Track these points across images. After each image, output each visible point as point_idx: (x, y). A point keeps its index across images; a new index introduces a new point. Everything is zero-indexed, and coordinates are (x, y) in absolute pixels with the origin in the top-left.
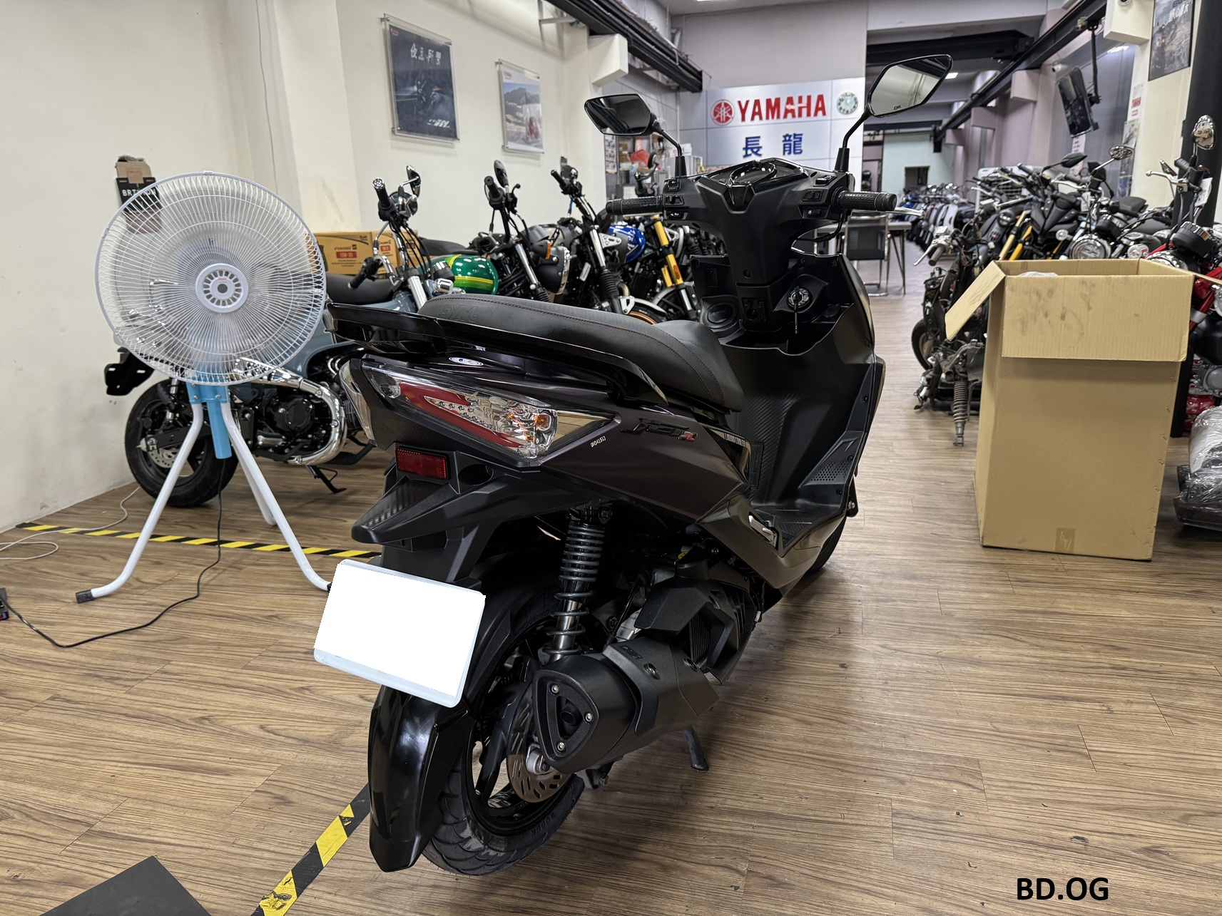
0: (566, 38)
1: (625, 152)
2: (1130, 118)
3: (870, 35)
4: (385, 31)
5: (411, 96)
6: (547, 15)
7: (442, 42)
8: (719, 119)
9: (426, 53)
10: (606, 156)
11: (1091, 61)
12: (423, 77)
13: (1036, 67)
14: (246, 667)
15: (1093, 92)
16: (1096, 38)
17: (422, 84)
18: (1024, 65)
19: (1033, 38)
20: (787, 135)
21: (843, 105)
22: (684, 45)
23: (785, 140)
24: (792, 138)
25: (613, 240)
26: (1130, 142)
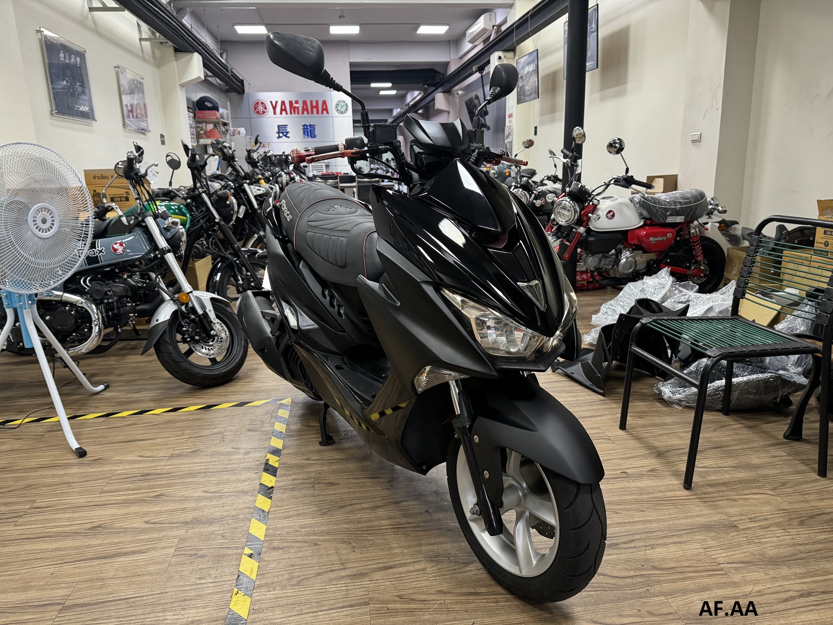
0: (158, 53)
1: (202, 132)
2: (507, 124)
3: (352, 65)
4: (40, 40)
5: (63, 89)
6: (144, 37)
7: (80, 50)
8: (258, 112)
9: (70, 58)
10: (191, 135)
11: (482, 89)
12: (69, 75)
13: (448, 92)
17: (69, 80)
18: (440, 89)
19: (443, 75)
20: (305, 125)
21: (339, 108)
22: (229, 61)
23: (304, 129)
24: (308, 127)
25: (260, 190)
26: (509, 137)
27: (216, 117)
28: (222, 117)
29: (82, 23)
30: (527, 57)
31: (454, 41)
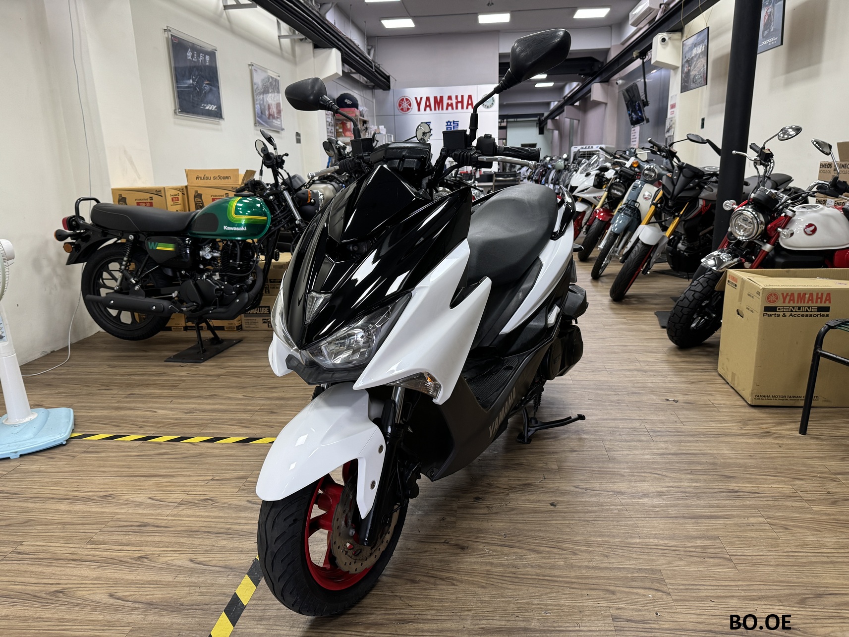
0: (298, 49)
2: (669, 115)
3: (501, 56)
4: (167, 39)
5: (188, 87)
6: (283, 33)
7: (210, 48)
8: (402, 109)
9: (198, 56)
10: (328, 132)
11: (642, 78)
12: (197, 73)
13: (606, 81)
14: (89, 543)
15: (644, 99)
16: (645, 64)
17: (196, 79)
18: (598, 79)
19: (603, 63)
20: (449, 121)
22: (377, 58)
23: (448, 125)
24: (452, 124)
26: (670, 131)
27: (354, 115)
28: (362, 115)
29: (215, 21)
30: (695, 36)
31: (615, 24)
